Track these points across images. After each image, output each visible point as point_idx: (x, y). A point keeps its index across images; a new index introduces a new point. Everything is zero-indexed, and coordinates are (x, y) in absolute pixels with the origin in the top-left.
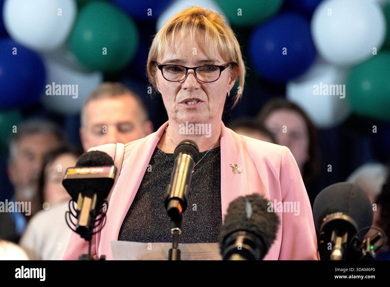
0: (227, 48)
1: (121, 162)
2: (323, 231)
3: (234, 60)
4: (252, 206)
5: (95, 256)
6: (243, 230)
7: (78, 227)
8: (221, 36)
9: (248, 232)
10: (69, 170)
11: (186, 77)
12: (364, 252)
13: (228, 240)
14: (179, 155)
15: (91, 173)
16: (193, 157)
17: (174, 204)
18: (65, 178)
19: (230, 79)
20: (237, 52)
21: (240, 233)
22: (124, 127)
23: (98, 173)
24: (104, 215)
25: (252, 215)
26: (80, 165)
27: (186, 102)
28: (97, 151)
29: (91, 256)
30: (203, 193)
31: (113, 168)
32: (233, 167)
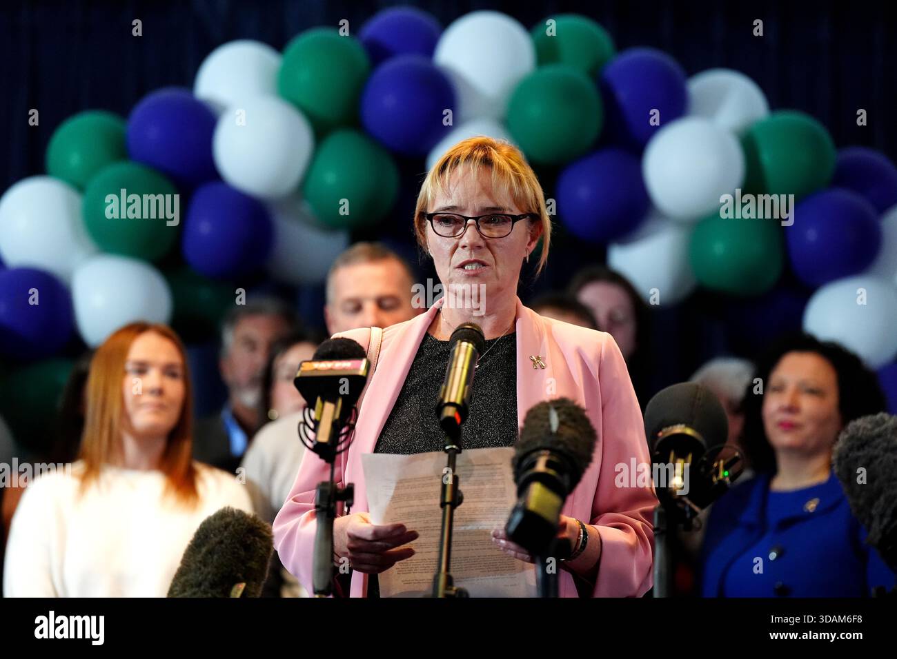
0: (524, 192)
1: (378, 353)
2: (657, 450)
3: (535, 211)
4: (559, 415)
5: (339, 485)
6: (545, 449)
7: (315, 443)
8: (515, 175)
9: (553, 451)
10: (304, 364)
11: (465, 230)
12: (715, 479)
13: (526, 462)
14: (456, 344)
15: (334, 368)
16: (476, 347)
17: (450, 412)
18: (298, 374)
19: (529, 238)
20: (538, 198)
21: (543, 452)
22: (387, 303)
23: (344, 369)
24: (352, 428)
25: (559, 428)
26: (319, 357)
27: (462, 266)
28: (342, 338)
29: (334, 484)
30: (491, 396)
31: (364, 362)
32: (533, 360)
